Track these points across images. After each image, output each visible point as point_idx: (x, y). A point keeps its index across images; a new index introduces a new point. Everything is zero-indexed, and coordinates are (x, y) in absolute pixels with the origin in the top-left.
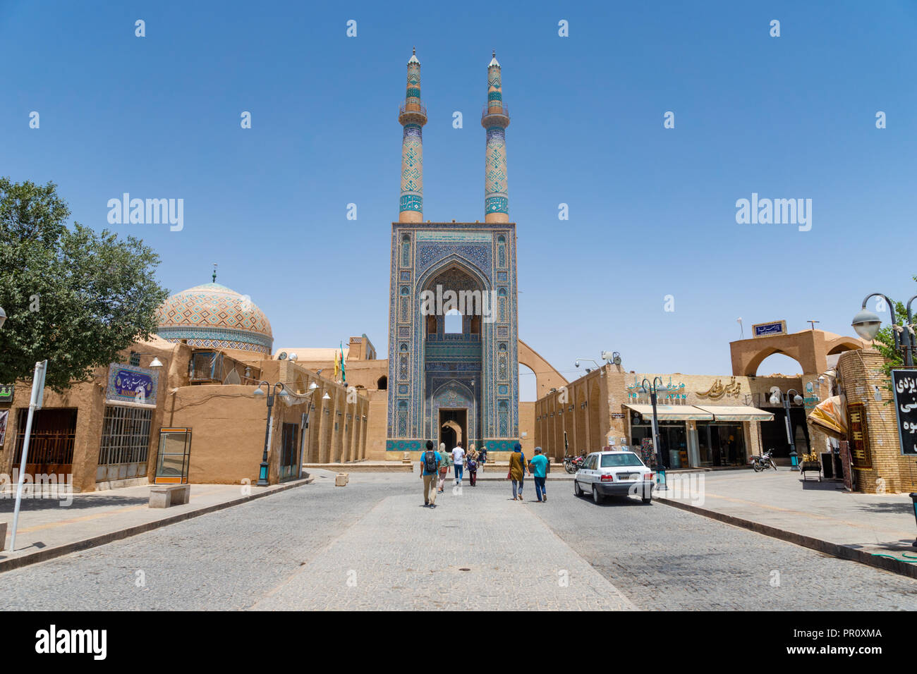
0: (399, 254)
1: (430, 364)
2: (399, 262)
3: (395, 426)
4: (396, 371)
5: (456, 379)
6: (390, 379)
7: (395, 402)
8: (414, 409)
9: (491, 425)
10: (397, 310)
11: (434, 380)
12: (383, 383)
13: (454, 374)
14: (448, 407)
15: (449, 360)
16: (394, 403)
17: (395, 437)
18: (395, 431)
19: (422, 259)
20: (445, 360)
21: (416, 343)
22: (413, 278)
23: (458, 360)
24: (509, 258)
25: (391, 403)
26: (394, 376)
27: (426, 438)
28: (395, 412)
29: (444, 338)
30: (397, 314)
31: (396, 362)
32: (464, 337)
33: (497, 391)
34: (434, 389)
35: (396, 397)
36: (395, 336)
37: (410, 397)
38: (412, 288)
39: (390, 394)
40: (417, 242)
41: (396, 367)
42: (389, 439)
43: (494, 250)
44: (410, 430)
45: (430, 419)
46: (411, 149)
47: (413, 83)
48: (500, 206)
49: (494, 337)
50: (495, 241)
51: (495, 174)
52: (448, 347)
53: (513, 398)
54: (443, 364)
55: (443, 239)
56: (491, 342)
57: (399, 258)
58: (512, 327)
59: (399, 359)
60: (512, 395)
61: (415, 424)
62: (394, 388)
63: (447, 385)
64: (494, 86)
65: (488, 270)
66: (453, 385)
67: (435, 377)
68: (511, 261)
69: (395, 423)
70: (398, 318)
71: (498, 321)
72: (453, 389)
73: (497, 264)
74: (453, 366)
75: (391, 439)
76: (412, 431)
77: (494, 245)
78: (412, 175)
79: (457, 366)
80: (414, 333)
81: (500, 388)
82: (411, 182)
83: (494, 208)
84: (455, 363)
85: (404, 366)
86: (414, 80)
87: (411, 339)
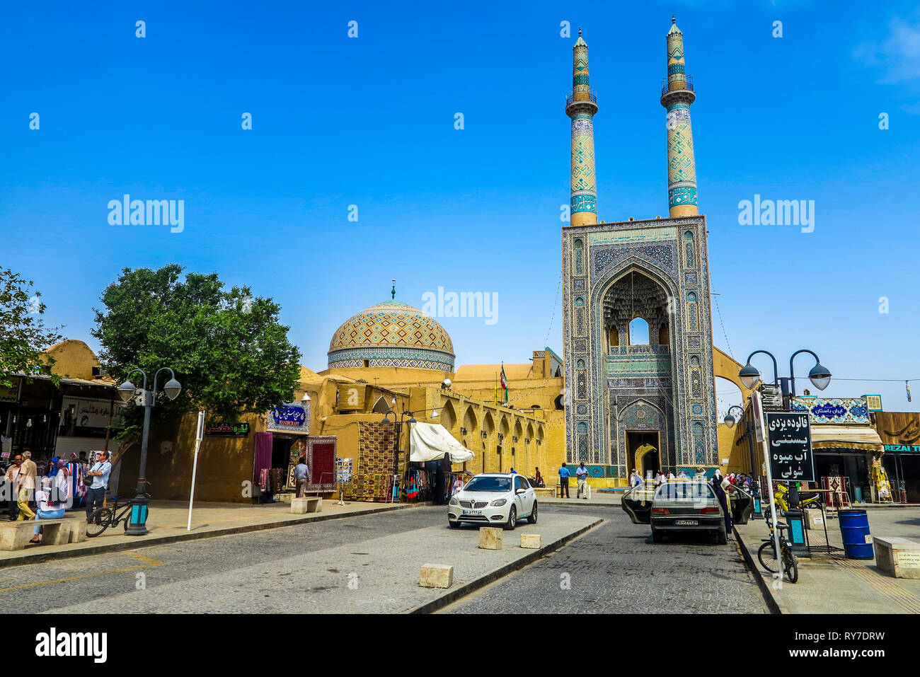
0: (571, 261)
1: (613, 380)
2: (571, 270)
3: (575, 449)
4: (573, 390)
5: (643, 397)
7: (574, 424)
8: (595, 431)
9: (685, 450)
10: (572, 322)
11: (618, 398)
12: (559, 404)
13: (641, 391)
14: (636, 429)
15: (634, 375)
16: (572, 425)
17: (574, 462)
18: (575, 454)
19: (597, 265)
20: (630, 375)
21: (593, 358)
22: (587, 287)
23: (645, 375)
24: (699, 257)
25: (569, 424)
26: (571, 395)
27: (611, 464)
28: (574, 434)
29: (628, 351)
30: (572, 327)
31: (573, 380)
32: (651, 349)
33: (691, 411)
34: (620, 408)
35: (574, 418)
36: (570, 351)
37: (590, 418)
39: (568, 415)
40: (590, 247)
41: (573, 385)
43: (681, 248)
44: (591, 455)
45: (616, 443)
46: (581, 144)
47: (580, 69)
48: (685, 197)
49: (683, 349)
50: (680, 238)
51: (678, 160)
52: (633, 361)
53: (709, 418)
54: (628, 380)
55: (620, 240)
56: (681, 354)
57: (571, 265)
58: (706, 337)
59: (576, 376)
60: (709, 415)
61: (596, 447)
62: (572, 408)
63: (634, 404)
64: (675, 57)
65: (673, 271)
66: (641, 404)
67: (619, 395)
68: (701, 260)
69: (575, 447)
70: (572, 332)
71: (688, 330)
72: (640, 408)
73: (685, 264)
74: (639, 383)
75: (570, 464)
76: (593, 455)
77: (680, 243)
78: (583, 172)
79: (645, 382)
80: (591, 347)
81: (693, 407)
82: (581, 180)
83: (679, 200)
84: (642, 379)
85: (582, 384)
86: (581, 65)
87: (588, 354)
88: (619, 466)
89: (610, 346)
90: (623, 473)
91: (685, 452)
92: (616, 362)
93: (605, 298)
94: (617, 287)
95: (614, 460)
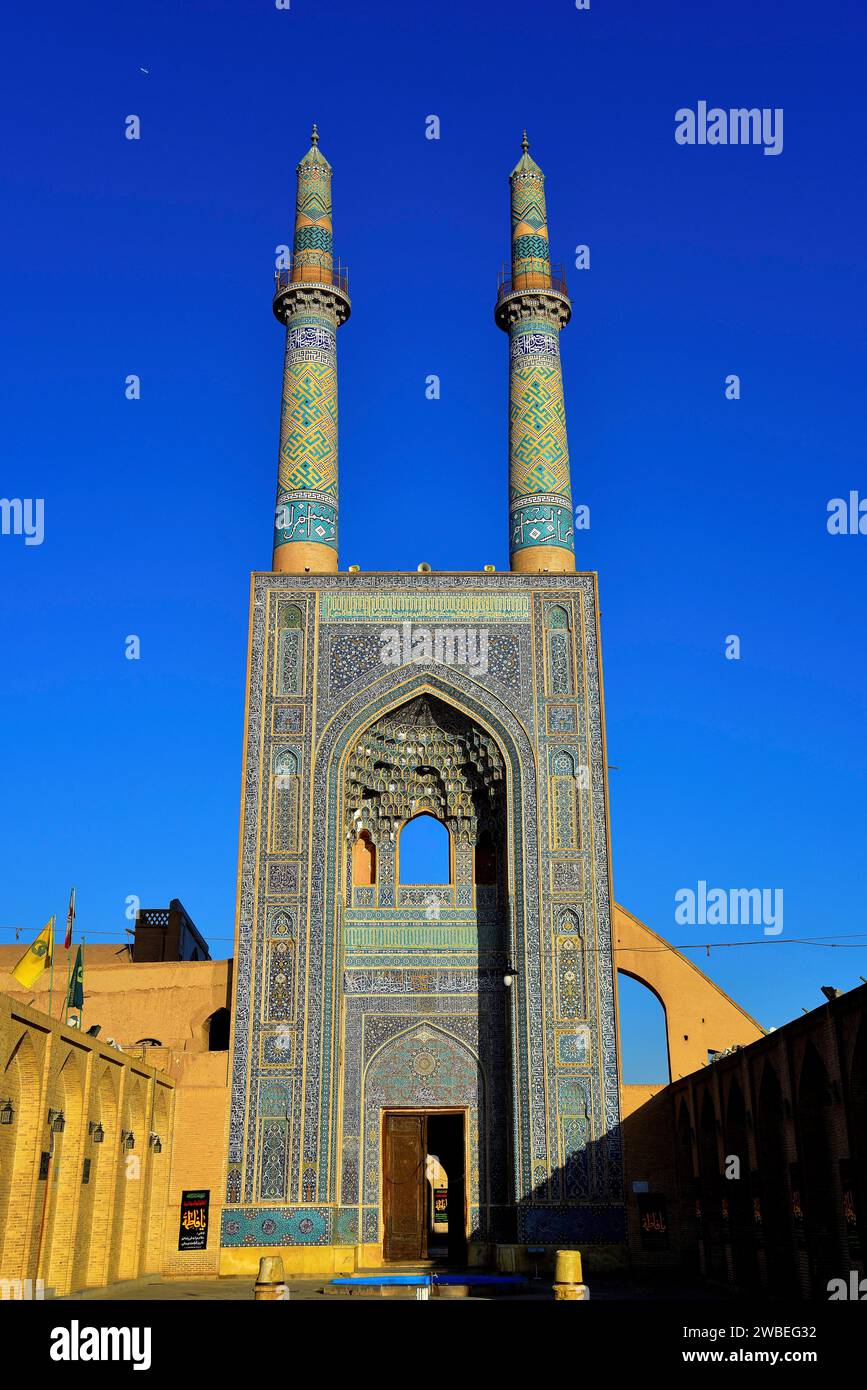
0: (271, 656)
1: (357, 973)
2: (270, 681)
3: (250, 1163)
4: (258, 994)
5: (434, 1019)
6: (239, 1017)
7: (254, 1089)
8: (308, 1111)
9: (539, 1157)
10: (265, 814)
11: (369, 1020)
12: (218, 1032)
13: (428, 1004)
14: (409, 1103)
15: (411, 961)
16: (248, 1092)
17: (248, 1200)
18: (249, 1178)
19: (337, 674)
20: (401, 961)
21: (315, 910)
22: (309, 725)
23: (439, 961)
24: (580, 669)
25: (241, 1091)
26: (252, 1010)
27: (343, 1203)
28: (252, 1118)
29: (397, 899)
30: (264, 827)
31: (259, 967)
32: (456, 897)
33: (557, 1052)
34: (370, 1048)
35: (255, 1073)
36: (255, 891)
37: (299, 1072)
38: (308, 752)
39: (239, 1065)
40: (321, 626)
41: (259, 981)
42: (229, 1207)
43: (539, 645)
44: (295, 1177)
45: (357, 1141)
46: (307, 381)
47: (313, 214)
48: (550, 528)
49: (542, 892)
50: (538, 621)
51: (535, 444)
52: (410, 925)
53: (603, 1072)
54: (396, 973)
55: (394, 616)
56: (535, 906)
57: (270, 669)
58: (595, 863)
59: (266, 959)
60: (601, 1065)
61: (310, 1157)
62: (251, 1044)
63: (407, 1037)
64: (528, 221)
65: (521, 700)
66: (424, 1035)
67: (371, 1012)
68: (587, 678)
69: (251, 1156)
70: (264, 839)
71: (554, 846)
72: (421, 1047)
73: (548, 683)
74: (423, 980)
75: (235, 1206)
76: (300, 1180)
77: (539, 633)
78: (310, 448)
79: (437, 981)
80: (310, 882)
81: (563, 1043)
82: (305, 466)
83: (535, 534)
84: (430, 972)
85: (281, 978)
86: (314, 205)
87: (304, 900)
88: (360, 1207)
89: (353, 886)
90: (371, 1229)
91: (541, 1163)
92: (367, 925)
93: (353, 756)
94: (382, 733)
95: (350, 1194)
